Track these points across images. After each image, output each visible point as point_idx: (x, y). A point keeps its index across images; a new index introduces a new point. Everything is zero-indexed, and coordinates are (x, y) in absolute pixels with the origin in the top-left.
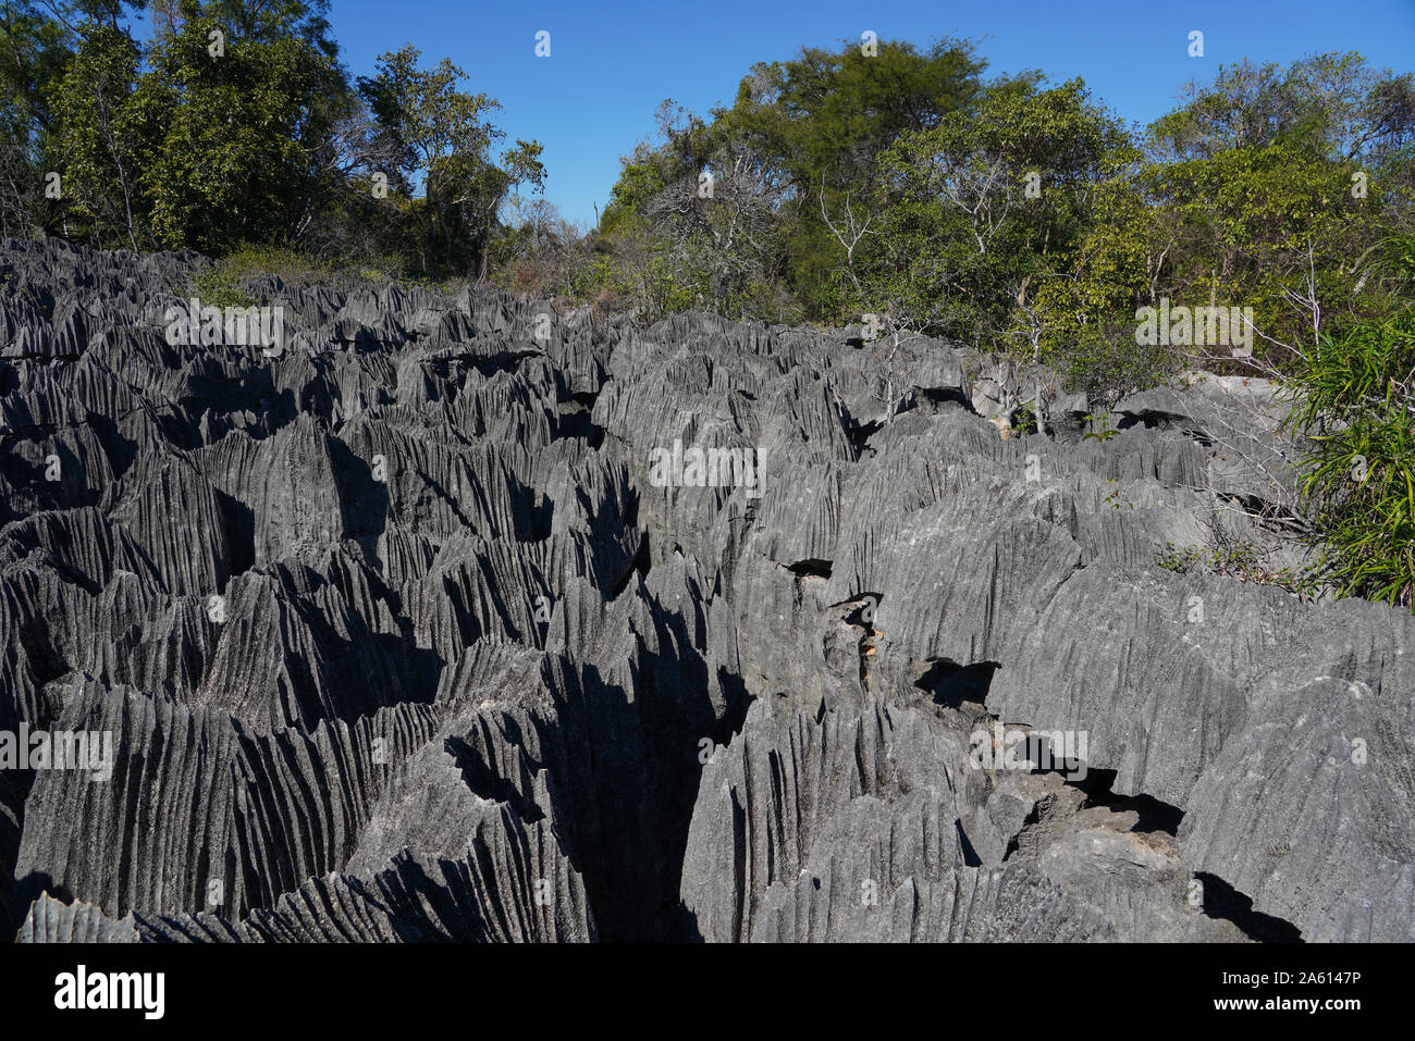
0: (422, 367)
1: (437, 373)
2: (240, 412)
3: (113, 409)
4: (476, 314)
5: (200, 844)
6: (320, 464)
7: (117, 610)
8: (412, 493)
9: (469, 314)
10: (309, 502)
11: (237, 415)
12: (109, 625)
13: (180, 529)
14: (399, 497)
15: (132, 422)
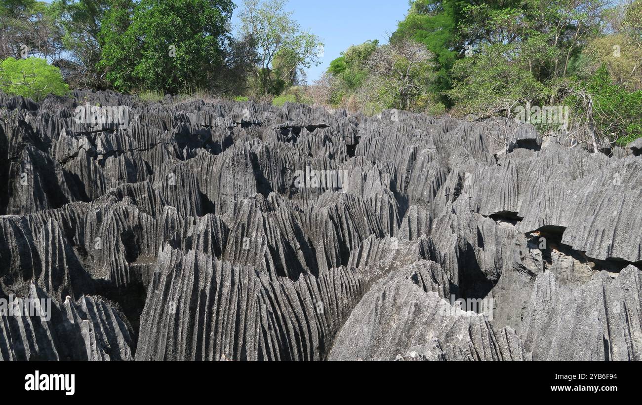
0: (276, 131)
1: (283, 134)
2: (199, 148)
3: (148, 144)
4: (290, 113)
5: (241, 343)
6: (247, 165)
7: (167, 227)
8: (289, 180)
9: (287, 113)
10: (241, 184)
11: (198, 150)
12: (163, 235)
13: (181, 198)
14: (283, 182)
15: (156, 149)
